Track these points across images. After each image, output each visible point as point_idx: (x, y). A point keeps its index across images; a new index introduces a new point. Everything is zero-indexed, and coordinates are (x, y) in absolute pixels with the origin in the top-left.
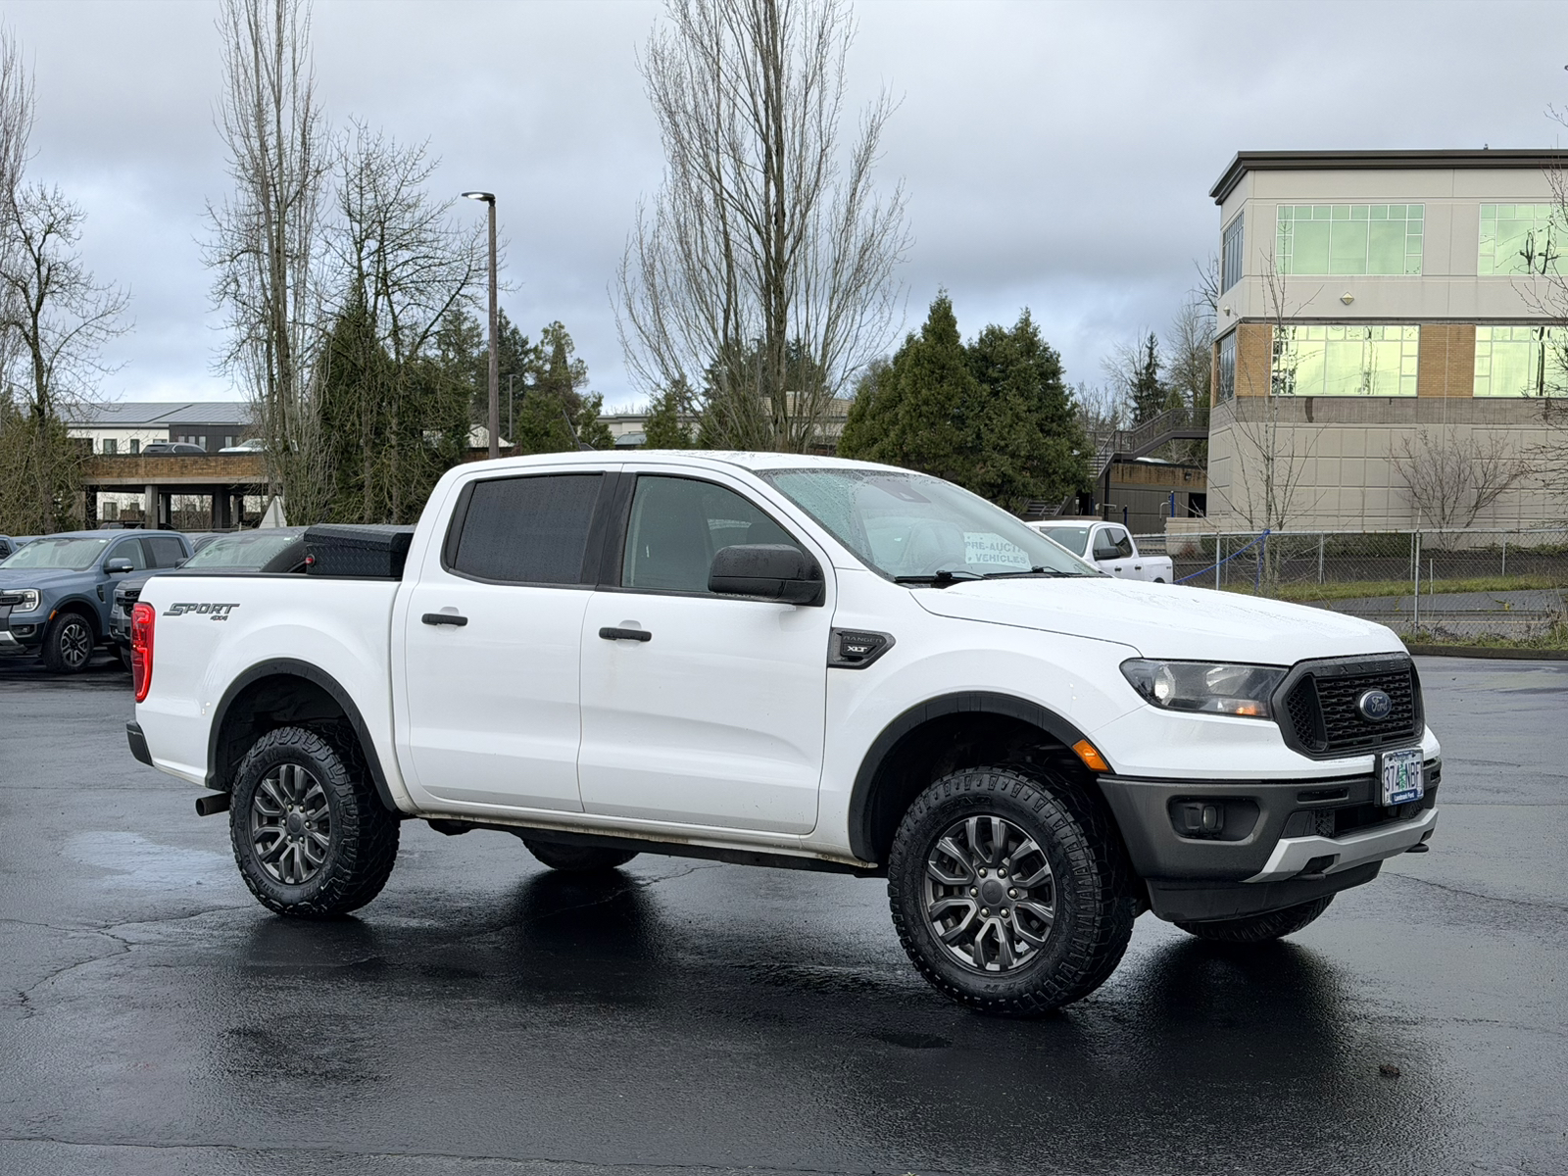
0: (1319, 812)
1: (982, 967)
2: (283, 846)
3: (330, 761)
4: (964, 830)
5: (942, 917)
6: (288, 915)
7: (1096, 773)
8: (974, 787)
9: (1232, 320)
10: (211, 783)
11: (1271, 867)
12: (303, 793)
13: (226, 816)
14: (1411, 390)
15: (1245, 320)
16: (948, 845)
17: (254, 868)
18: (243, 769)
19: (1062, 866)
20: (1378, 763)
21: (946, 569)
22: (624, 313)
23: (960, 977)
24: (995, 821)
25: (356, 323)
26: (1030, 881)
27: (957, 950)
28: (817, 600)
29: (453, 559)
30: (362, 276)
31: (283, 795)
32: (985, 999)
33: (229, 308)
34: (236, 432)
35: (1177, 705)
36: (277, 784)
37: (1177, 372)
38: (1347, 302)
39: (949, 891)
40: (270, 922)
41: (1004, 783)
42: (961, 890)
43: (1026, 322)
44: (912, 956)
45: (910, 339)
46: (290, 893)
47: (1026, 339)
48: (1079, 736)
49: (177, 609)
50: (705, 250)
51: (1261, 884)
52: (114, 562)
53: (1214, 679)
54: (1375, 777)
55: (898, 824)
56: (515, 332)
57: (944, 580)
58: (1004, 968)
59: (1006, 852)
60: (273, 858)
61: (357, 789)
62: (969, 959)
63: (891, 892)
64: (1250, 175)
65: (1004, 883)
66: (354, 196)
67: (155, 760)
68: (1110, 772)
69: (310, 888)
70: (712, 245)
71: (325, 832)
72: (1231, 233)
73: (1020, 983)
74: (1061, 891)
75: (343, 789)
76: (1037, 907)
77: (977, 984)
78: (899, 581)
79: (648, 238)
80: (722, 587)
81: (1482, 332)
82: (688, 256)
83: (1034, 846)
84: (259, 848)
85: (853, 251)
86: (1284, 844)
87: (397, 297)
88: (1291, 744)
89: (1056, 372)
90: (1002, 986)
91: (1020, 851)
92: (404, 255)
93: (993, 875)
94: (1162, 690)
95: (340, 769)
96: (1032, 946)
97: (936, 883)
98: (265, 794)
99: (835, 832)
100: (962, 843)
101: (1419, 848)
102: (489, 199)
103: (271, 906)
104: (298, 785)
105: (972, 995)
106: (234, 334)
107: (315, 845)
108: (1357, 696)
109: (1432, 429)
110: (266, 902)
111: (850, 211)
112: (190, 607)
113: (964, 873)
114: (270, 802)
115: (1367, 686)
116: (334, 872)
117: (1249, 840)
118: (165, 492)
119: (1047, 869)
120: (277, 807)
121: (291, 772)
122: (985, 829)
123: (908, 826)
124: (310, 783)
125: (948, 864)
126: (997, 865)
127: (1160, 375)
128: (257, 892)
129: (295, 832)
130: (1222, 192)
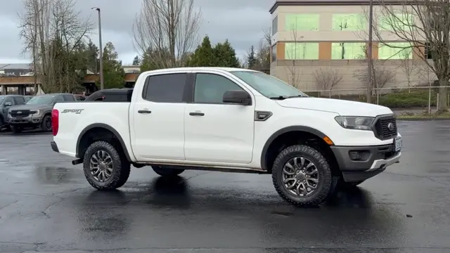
0: (382, 153)
1: (299, 195)
2: (99, 172)
3: (112, 149)
4: (293, 161)
5: (287, 183)
6: (101, 190)
7: (330, 145)
8: (296, 150)
9: (276, 41)
10: (77, 156)
11: (372, 167)
12: (105, 158)
13: (82, 165)
14: (317, 58)
15: (278, 42)
16: (288, 165)
17: (91, 178)
18: (87, 152)
19: (321, 169)
20: (394, 141)
21: (281, 95)
22: (134, 39)
23: (293, 198)
24: (302, 158)
25: (58, 42)
26: (312, 173)
27: (291, 191)
28: (250, 104)
29: (145, 96)
30: (58, 31)
31: (98, 159)
32: (300, 203)
33: (24, 39)
34: (23, 71)
35: (348, 127)
36: (97, 156)
37: (258, 55)
38: (302, 37)
39: (288, 176)
40: (95, 192)
41: (304, 149)
42: (292, 176)
43: (227, 42)
44: (279, 193)
45: (199, 46)
46: (102, 184)
47: (227, 46)
48: (325, 136)
49: (65, 111)
50: (154, 23)
51: (370, 172)
52: (7, 103)
53: (358, 121)
54: (393, 144)
55: (274, 160)
56: (94, 45)
57: (281, 98)
58: (305, 195)
59: (305, 166)
60: (97, 175)
61: (120, 157)
62: (295, 193)
63: (273, 177)
64: (279, 7)
65: (304, 174)
66: (55, 10)
67: (60, 151)
68: (334, 145)
69: (107, 182)
70: (155, 22)
71: (111, 168)
72: (275, 21)
73: (309, 199)
74: (320, 175)
75: (116, 156)
76: (314, 179)
77: (298, 199)
78: (271, 98)
79: (139, 21)
80: (226, 101)
81: (333, 44)
82: (149, 24)
83: (313, 164)
84: (92, 173)
85: (190, 24)
86: (375, 162)
87: (67, 36)
88: (376, 136)
89: (234, 54)
90: (304, 199)
91: (308, 166)
92: (69, 25)
93: (301, 172)
94: (345, 124)
95: (115, 152)
96: (312, 189)
97: (285, 174)
98: (93, 158)
99: (257, 163)
100: (292, 164)
101: (398, 162)
102: (99, 10)
103: (96, 188)
104: (103, 156)
105: (296, 202)
106: (25, 46)
107: (109, 172)
108: (387, 125)
109: (322, 67)
110: (95, 187)
111: (189, 14)
112: (69, 111)
113: (292, 171)
114: (95, 160)
115: (390, 122)
116: (114, 178)
117: (368, 160)
118: (6, 86)
119: (316, 170)
120: (96, 162)
121: (101, 153)
122: (299, 161)
123: (277, 161)
124: (106, 155)
125: (288, 169)
126: (302, 169)
127: (255, 55)
128: (92, 184)
129: (102, 168)
130: (272, 11)
